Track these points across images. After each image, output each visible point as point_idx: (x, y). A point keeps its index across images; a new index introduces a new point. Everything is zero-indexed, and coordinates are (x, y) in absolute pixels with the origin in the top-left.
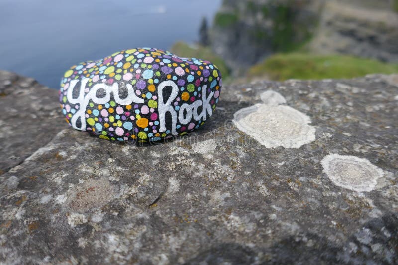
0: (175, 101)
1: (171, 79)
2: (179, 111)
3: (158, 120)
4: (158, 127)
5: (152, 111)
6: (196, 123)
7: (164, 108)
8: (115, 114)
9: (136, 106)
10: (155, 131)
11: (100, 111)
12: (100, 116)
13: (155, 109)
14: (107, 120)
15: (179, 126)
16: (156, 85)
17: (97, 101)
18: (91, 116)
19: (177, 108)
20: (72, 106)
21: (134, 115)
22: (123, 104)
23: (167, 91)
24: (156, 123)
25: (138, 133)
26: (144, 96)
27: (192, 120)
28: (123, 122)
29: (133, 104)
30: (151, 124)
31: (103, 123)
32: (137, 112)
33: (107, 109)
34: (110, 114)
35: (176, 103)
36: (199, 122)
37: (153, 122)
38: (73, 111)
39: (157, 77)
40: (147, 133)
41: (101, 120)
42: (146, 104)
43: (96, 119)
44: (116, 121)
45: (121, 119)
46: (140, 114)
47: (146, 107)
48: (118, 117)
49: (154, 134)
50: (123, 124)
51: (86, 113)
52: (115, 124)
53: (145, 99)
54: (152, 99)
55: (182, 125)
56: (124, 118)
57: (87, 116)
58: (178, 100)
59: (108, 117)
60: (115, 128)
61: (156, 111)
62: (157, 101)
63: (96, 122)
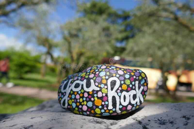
0: (118, 89)
1: (116, 76)
2: (121, 96)
3: (108, 101)
4: (107, 106)
5: (104, 95)
6: (133, 105)
7: (111, 94)
8: (83, 97)
9: (95, 92)
10: (105, 108)
11: (75, 95)
12: (75, 98)
14: (78, 101)
15: (121, 107)
16: (107, 80)
17: (75, 90)
18: (71, 99)
19: (120, 94)
20: (62, 94)
21: (94, 97)
22: (88, 91)
23: (113, 83)
24: (107, 103)
25: (95, 109)
26: (99, 86)
27: (130, 103)
28: (87, 102)
29: (93, 91)
30: (103, 103)
31: (76, 103)
32: (95, 95)
33: (79, 94)
34: (81, 97)
35: (119, 91)
36: (135, 105)
37: (105, 102)
38: (62, 96)
39: (108, 75)
40: (101, 109)
41: (75, 101)
42: (100, 90)
43: (73, 100)
44: (83, 101)
45: (86, 100)
46: (97, 97)
47: (101, 92)
48: (84, 99)
49: (105, 110)
51: (68, 97)
52: (83, 103)
53: (100, 88)
54: (104, 88)
55: (123, 106)
56: (88, 99)
57: (69, 99)
58: (120, 89)
59: (79, 99)
60: (82, 105)
61: (107, 95)
62: (107, 89)
63: (73, 102)
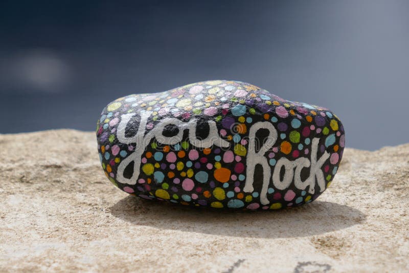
0: (270, 151)
1: (269, 120)
2: (274, 166)
3: (244, 173)
4: (242, 184)
5: (238, 159)
6: (298, 192)
7: (254, 159)
8: (185, 159)
9: (217, 151)
10: (237, 189)
11: (165, 154)
12: (164, 161)
13: (242, 157)
14: (172, 167)
15: (272, 191)
16: (248, 126)
17: (162, 140)
18: (152, 161)
19: (272, 162)
20: (124, 147)
21: (213, 162)
22: (199, 146)
23: (262, 135)
24: (241, 178)
25: (214, 189)
26: (230, 137)
27: (292, 186)
28: (196, 171)
29: (214, 147)
30: (234, 178)
31: (166, 171)
32: (218, 158)
33: (176, 153)
34: (179, 160)
35: (271, 155)
36: (303, 193)
37: (238, 175)
38: (123, 153)
39: (251, 115)
40: (226, 190)
41: (164, 166)
42: (232, 148)
43: (157, 166)
44: (186, 169)
45: (193, 168)
46: (222, 162)
47: (231, 152)
48: (189, 164)
49: (236, 194)
50: (194, 174)
51: (143, 156)
52: (183, 174)
53: (232, 142)
54: (240, 143)
55: (276, 190)
56: (198, 165)
57: (145, 160)
58: (275, 150)
59: (175, 163)
60: (182, 179)
61: (244, 159)
62: (247, 146)
63: (156, 169)
